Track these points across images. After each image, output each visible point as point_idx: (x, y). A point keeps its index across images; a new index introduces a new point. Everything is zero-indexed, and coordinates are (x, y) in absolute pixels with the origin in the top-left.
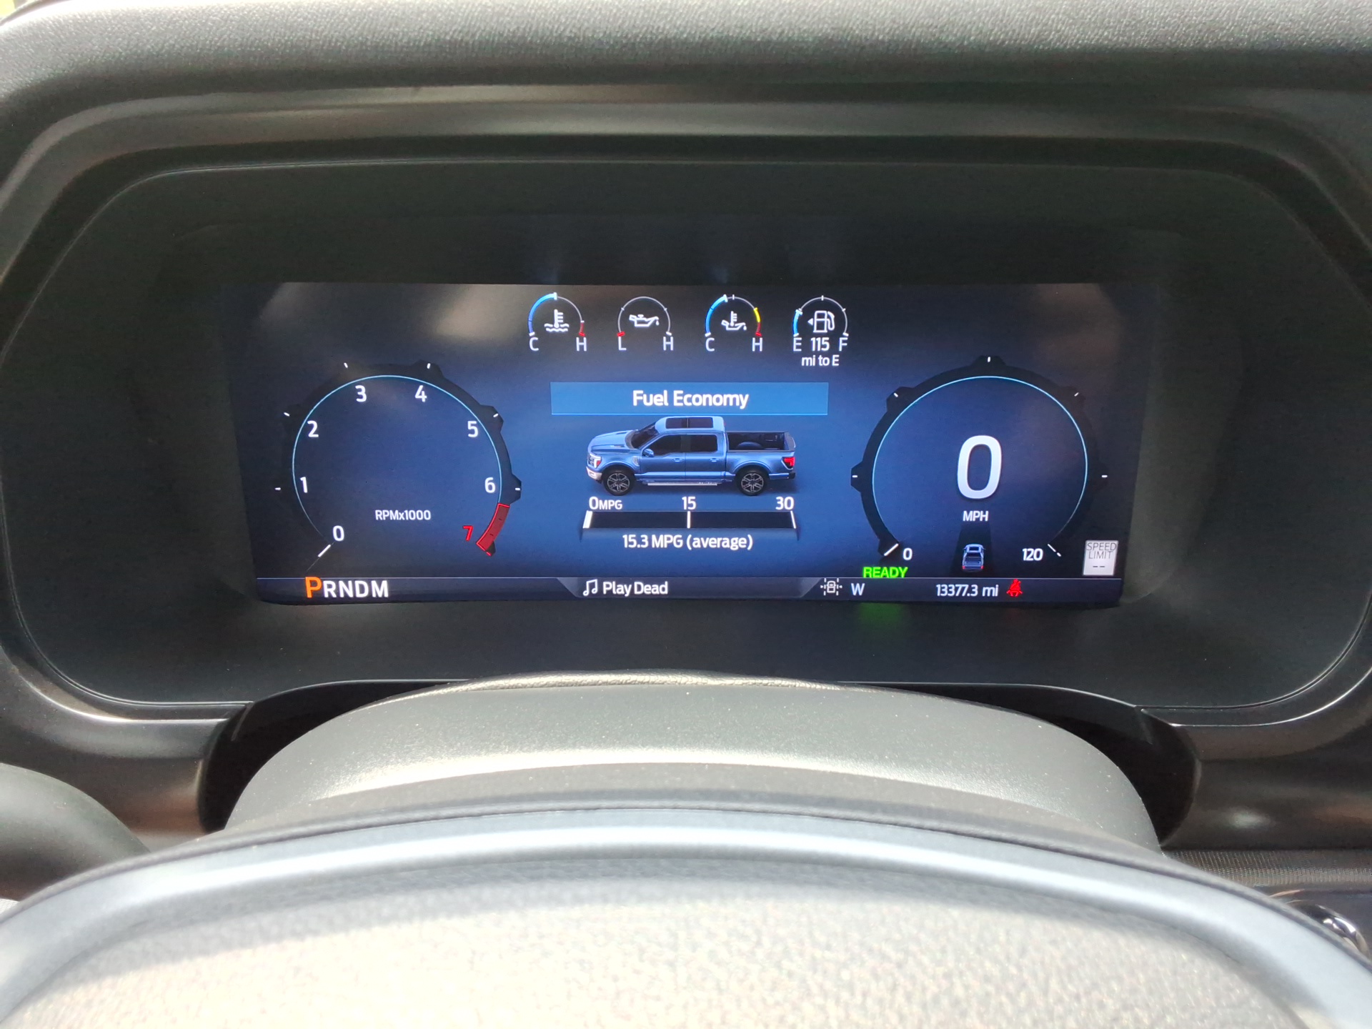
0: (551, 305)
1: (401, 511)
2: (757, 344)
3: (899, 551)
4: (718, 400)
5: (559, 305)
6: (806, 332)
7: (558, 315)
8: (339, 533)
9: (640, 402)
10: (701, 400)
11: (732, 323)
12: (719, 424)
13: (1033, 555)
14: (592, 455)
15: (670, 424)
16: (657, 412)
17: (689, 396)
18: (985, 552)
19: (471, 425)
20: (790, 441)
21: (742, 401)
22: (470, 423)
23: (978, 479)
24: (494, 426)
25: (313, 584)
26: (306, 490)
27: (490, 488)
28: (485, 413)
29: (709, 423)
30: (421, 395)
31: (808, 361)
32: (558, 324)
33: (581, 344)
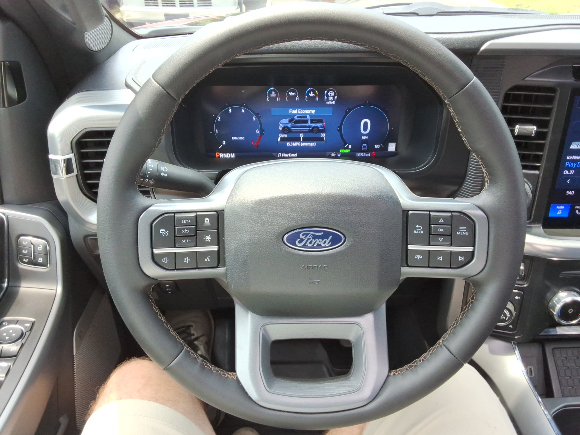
0: (272, 90)
1: (238, 137)
2: (317, 99)
3: (348, 146)
4: (308, 112)
5: (274, 90)
6: (328, 96)
7: (273, 93)
8: (224, 143)
9: (291, 112)
10: (305, 112)
11: (311, 94)
12: (308, 117)
13: (377, 146)
14: (280, 124)
15: (298, 117)
16: (295, 114)
17: (302, 111)
18: (367, 146)
19: (254, 118)
20: (324, 121)
21: (313, 112)
22: (253, 117)
23: (365, 129)
24: (258, 118)
25: (218, 154)
26: (217, 133)
27: (258, 132)
28: (257, 115)
29: (306, 117)
30: (243, 111)
31: (328, 103)
32: (273, 95)
33: (278, 99)
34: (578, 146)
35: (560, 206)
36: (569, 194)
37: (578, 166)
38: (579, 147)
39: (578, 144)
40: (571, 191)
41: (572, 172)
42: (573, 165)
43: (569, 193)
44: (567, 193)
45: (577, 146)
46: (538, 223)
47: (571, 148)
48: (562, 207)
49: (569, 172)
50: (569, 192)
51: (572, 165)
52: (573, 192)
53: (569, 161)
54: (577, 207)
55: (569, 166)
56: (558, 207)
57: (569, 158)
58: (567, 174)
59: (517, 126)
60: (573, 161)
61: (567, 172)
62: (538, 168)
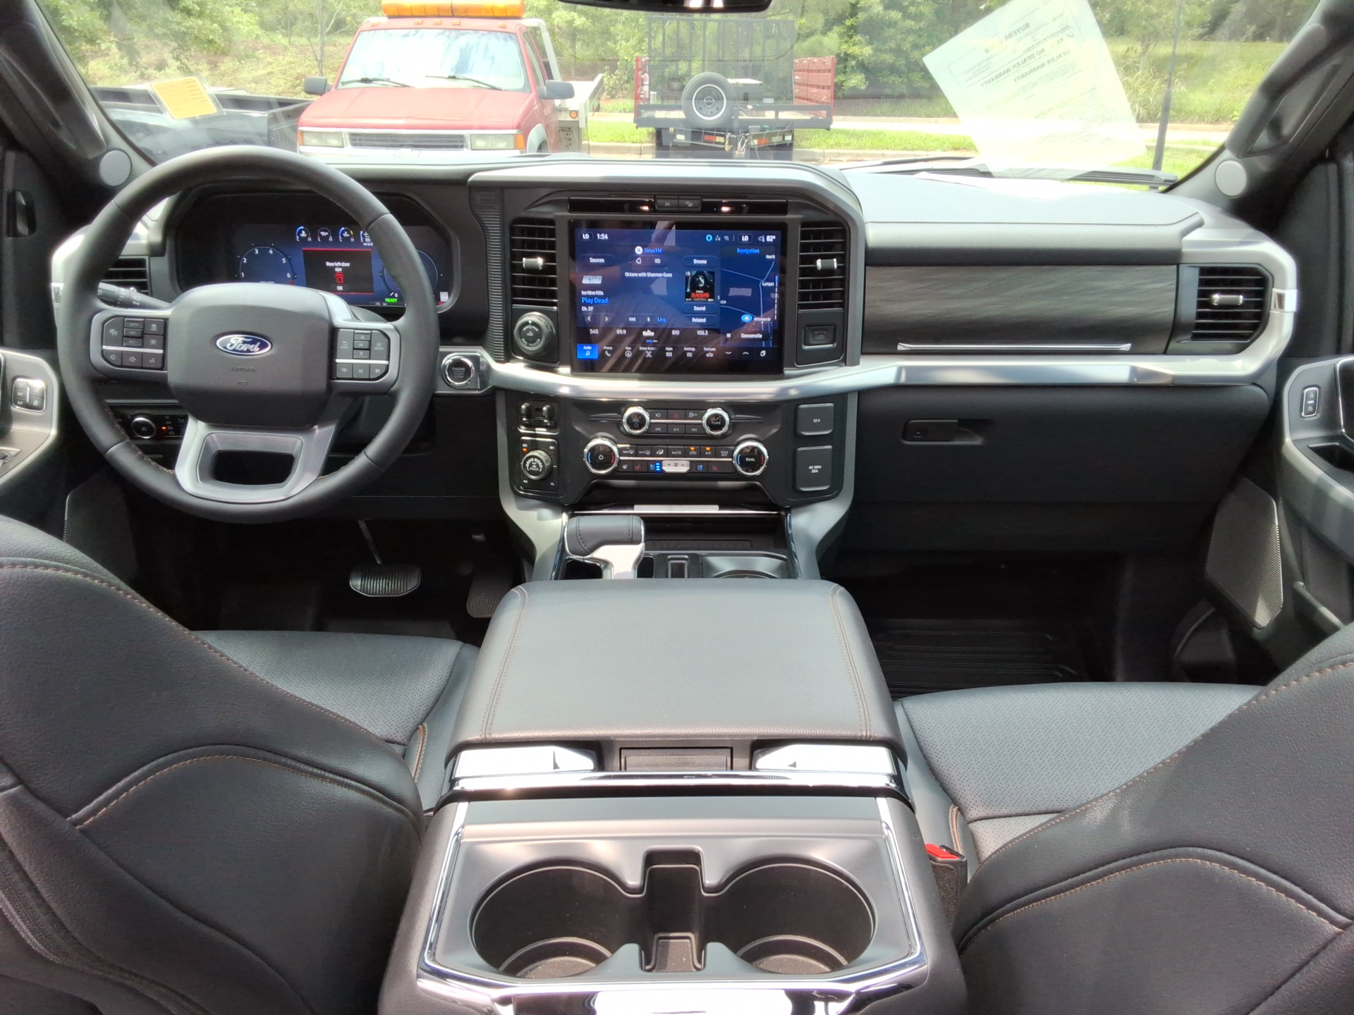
0: (301, 230)
2: (352, 240)
3: (394, 295)
5: (304, 230)
6: (364, 237)
7: (303, 232)
11: (346, 234)
19: (283, 259)
24: (289, 260)
26: (242, 276)
27: (289, 276)
28: (286, 256)
30: (271, 252)
31: (365, 244)
32: (304, 234)
33: (310, 239)
34: (591, 281)
35: (587, 346)
37: (595, 302)
39: (590, 279)
40: (594, 330)
41: (591, 308)
43: (593, 332)
44: (591, 332)
46: (568, 365)
47: (583, 282)
48: (589, 348)
49: (588, 309)
51: (589, 301)
52: (597, 331)
53: (585, 296)
54: (605, 348)
55: (587, 302)
56: (585, 348)
57: (584, 293)
58: (586, 311)
59: (524, 259)
60: (588, 296)
61: (585, 308)
62: (554, 304)
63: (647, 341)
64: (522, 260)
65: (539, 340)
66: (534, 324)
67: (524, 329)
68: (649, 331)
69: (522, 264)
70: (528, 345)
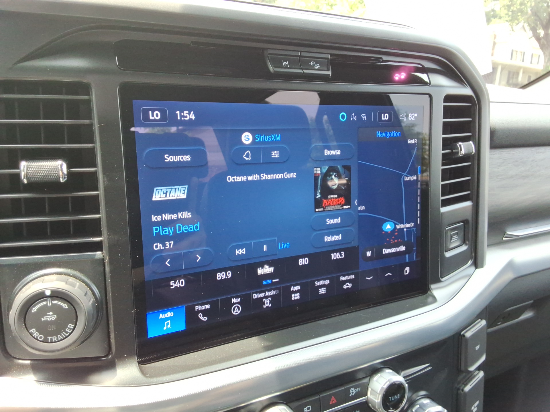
34: (168, 195)
35: (164, 312)
36: (176, 287)
37: (178, 232)
38: (169, 197)
39: (167, 192)
40: (178, 281)
41: (170, 244)
42: (167, 230)
43: (176, 285)
44: (172, 286)
45: (165, 195)
46: (130, 355)
47: (154, 199)
48: (169, 314)
49: (164, 245)
50: (175, 283)
51: (166, 232)
52: (182, 282)
53: (157, 224)
54: (197, 308)
55: (161, 234)
56: (161, 316)
57: (155, 218)
58: (161, 251)
59: (23, 164)
60: (164, 224)
61: (160, 245)
62: (98, 246)
63: (265, 282)
64: (17, 167)
65: (71, 326)
66: (56, 295)
67: (34, 309)
68: (266, 266)
69: (18, 175)
70: (45, 341)
